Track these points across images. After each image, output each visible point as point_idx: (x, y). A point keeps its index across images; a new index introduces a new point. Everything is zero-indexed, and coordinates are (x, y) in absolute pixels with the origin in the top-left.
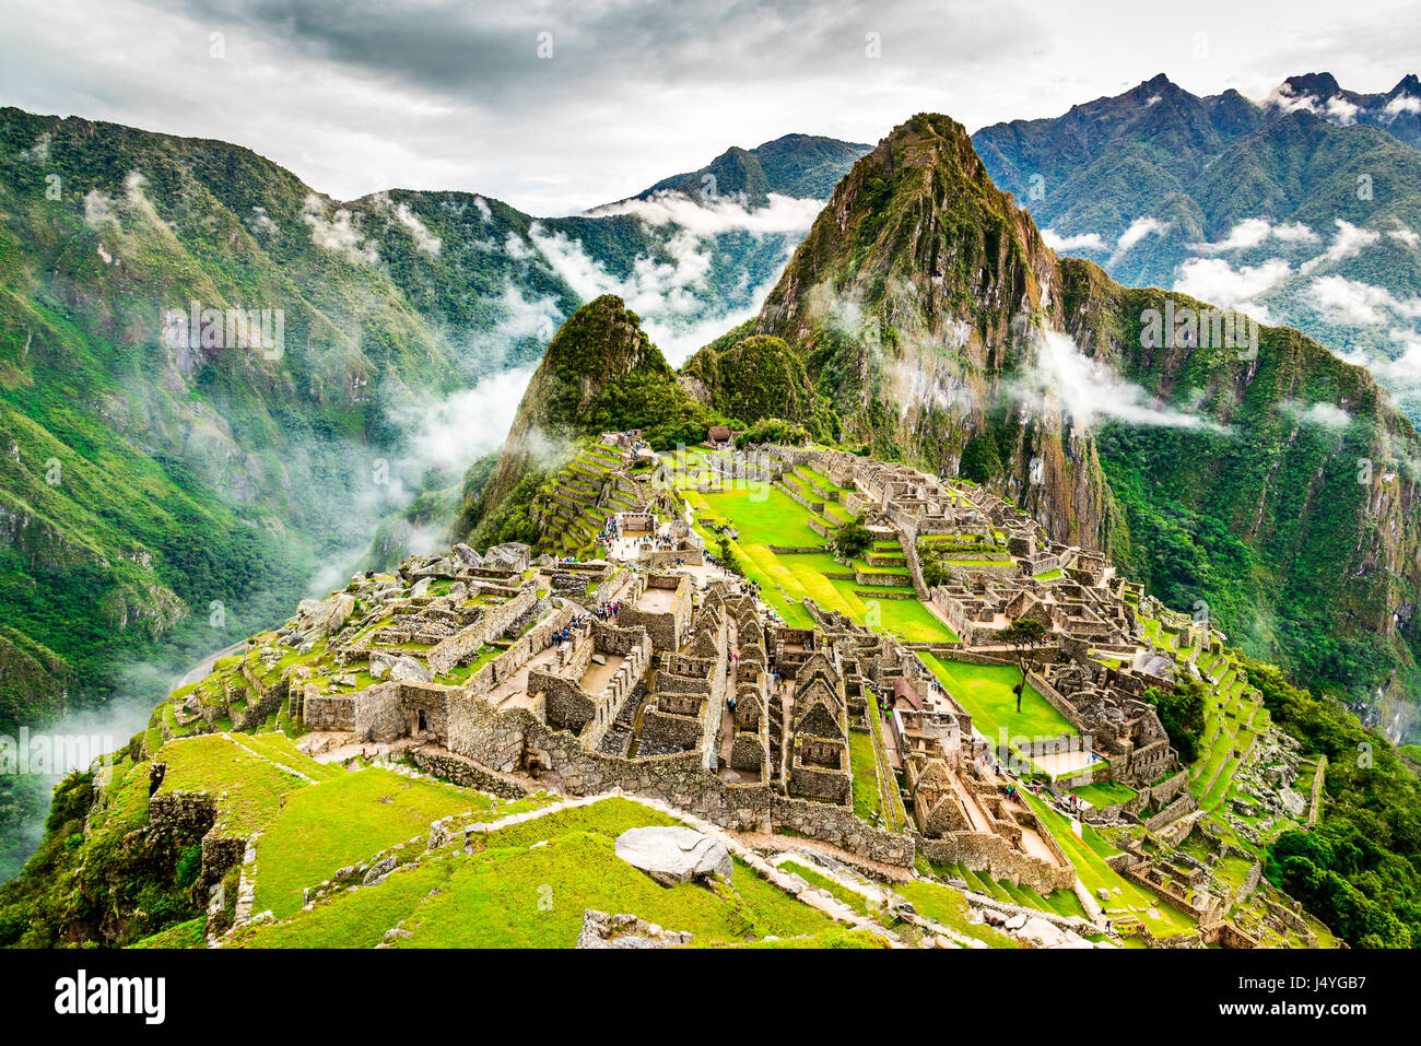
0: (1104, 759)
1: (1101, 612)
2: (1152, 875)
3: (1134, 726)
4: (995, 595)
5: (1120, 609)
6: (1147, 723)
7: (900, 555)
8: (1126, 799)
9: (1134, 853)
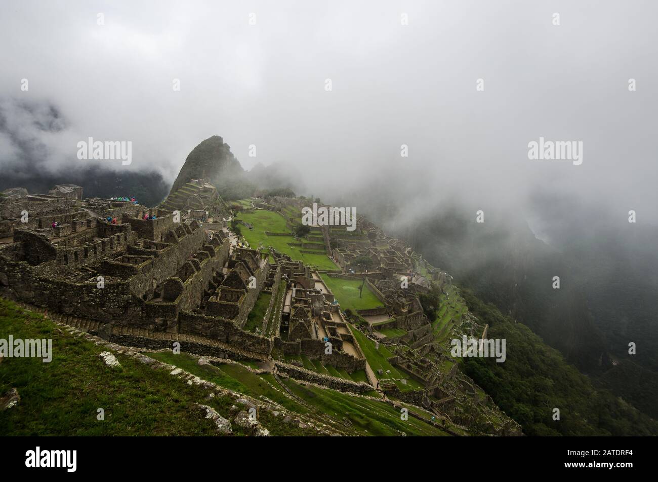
0: (394, 317)
1: (401, 260)
2: (409, 367)
3: (409, 305)
4: (359, 252)
5: (410, 260)
6: (415, 303)
7: (321, 236)
8: (402, 335)
9: (402, 357)
